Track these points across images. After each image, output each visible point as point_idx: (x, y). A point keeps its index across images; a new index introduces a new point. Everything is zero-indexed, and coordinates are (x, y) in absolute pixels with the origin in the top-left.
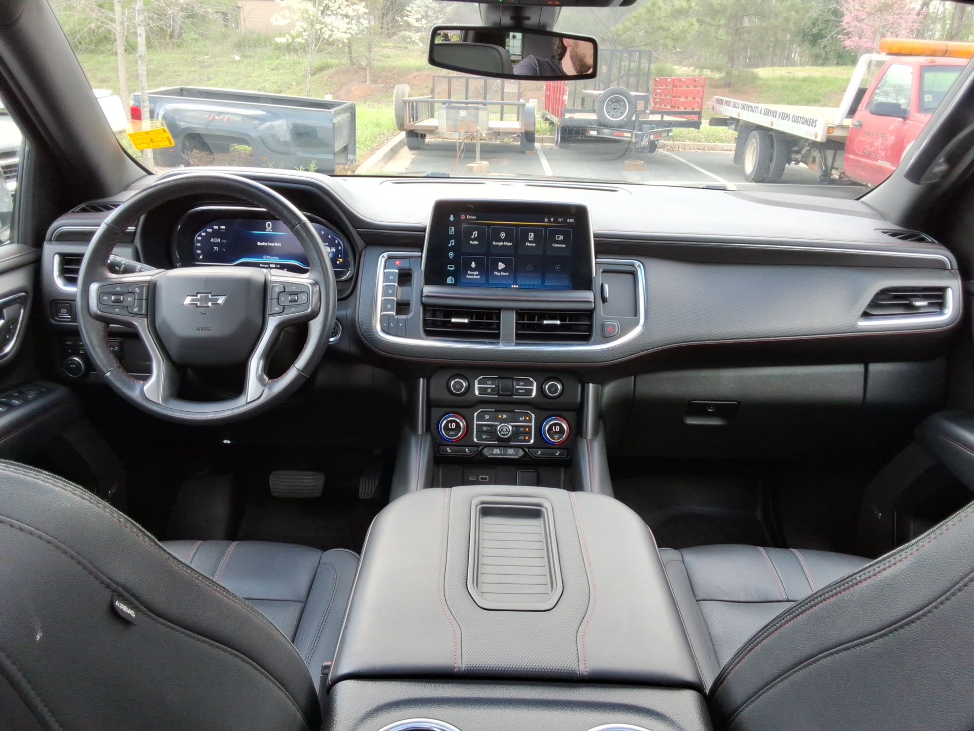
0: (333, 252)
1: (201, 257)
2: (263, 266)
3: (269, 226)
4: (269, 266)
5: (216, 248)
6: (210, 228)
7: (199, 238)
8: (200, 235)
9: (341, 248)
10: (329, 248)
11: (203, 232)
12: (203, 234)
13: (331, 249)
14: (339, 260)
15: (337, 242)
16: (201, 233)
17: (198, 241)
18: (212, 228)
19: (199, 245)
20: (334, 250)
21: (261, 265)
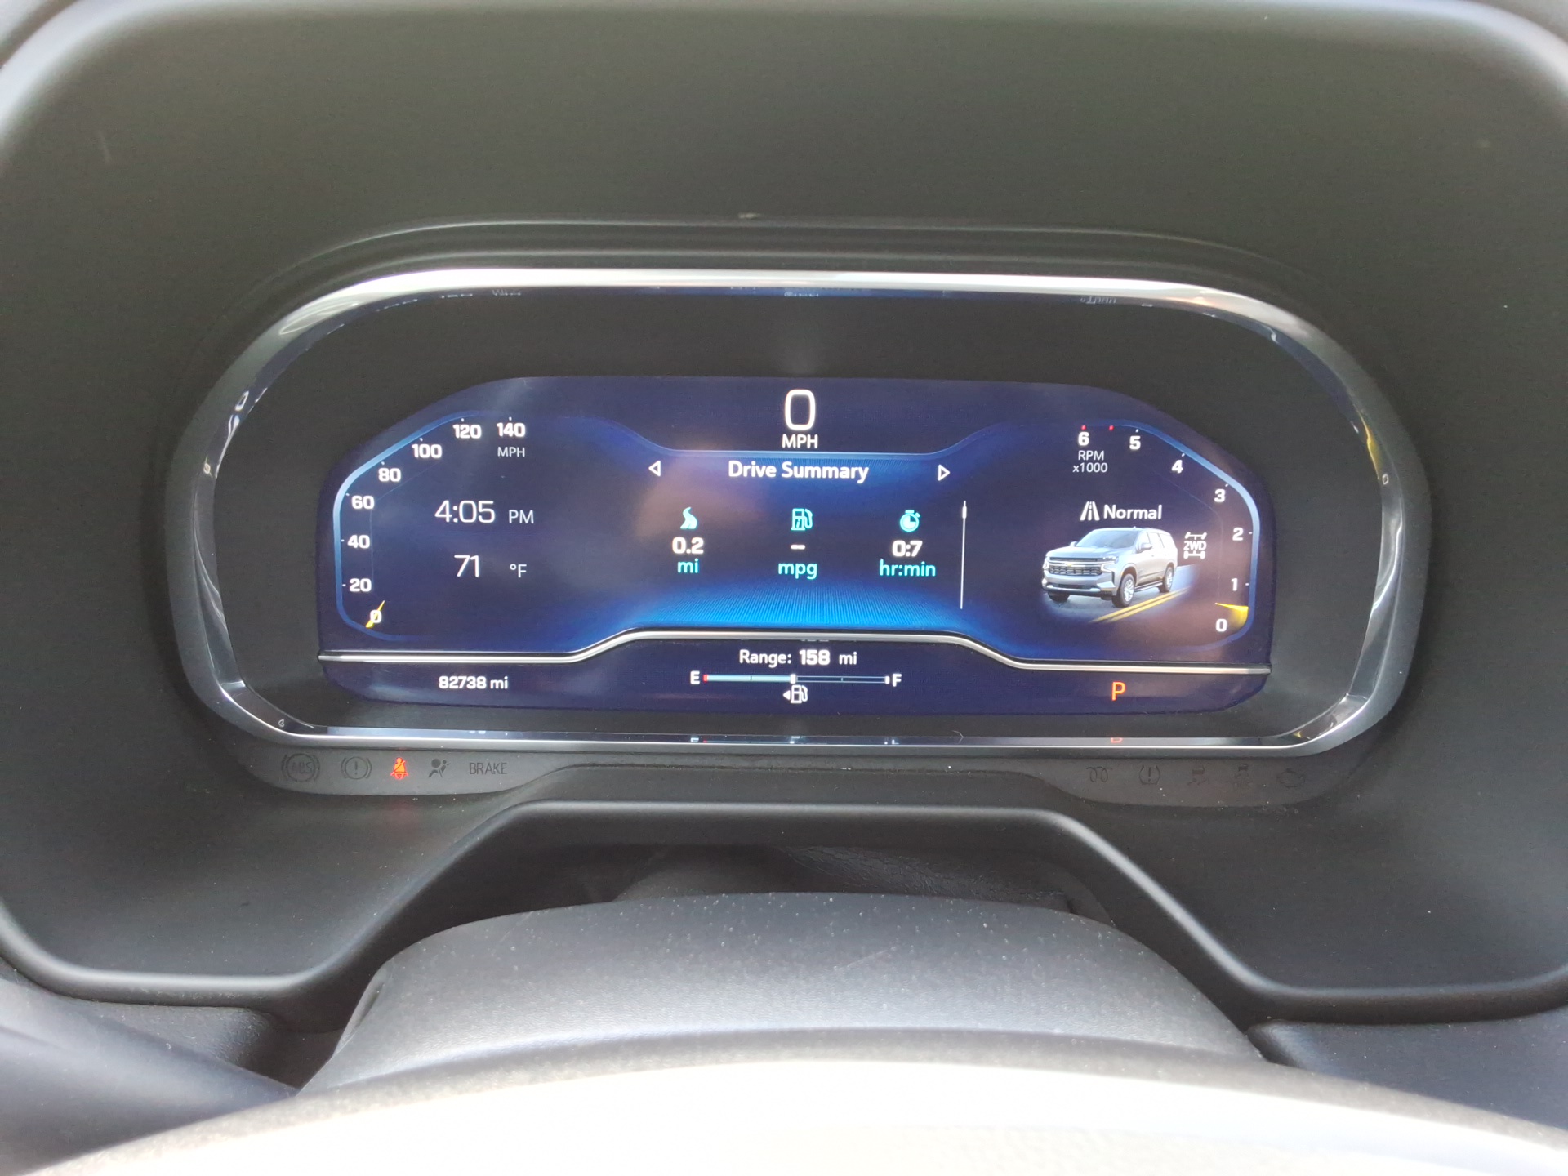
0: (1191, 561)
1: (376, 616)
2: (755, 659)
3: (800, 415)
4: (796, 658)
5: (470, 561)
6: (429, 440)
7: (362, 502)
8: (368, 484)
9: (1248, 538)
10: (1166, 537)
11: (390, 463)
12: (389, 475)
13: (1179, 541)
14: (1226, 614)
15: (1221, 496)
16: (373, 472)
17: (355, 521)
18: (444, 436)
19: (360, 542)
20: (1197, 545)
21: (744, 656)
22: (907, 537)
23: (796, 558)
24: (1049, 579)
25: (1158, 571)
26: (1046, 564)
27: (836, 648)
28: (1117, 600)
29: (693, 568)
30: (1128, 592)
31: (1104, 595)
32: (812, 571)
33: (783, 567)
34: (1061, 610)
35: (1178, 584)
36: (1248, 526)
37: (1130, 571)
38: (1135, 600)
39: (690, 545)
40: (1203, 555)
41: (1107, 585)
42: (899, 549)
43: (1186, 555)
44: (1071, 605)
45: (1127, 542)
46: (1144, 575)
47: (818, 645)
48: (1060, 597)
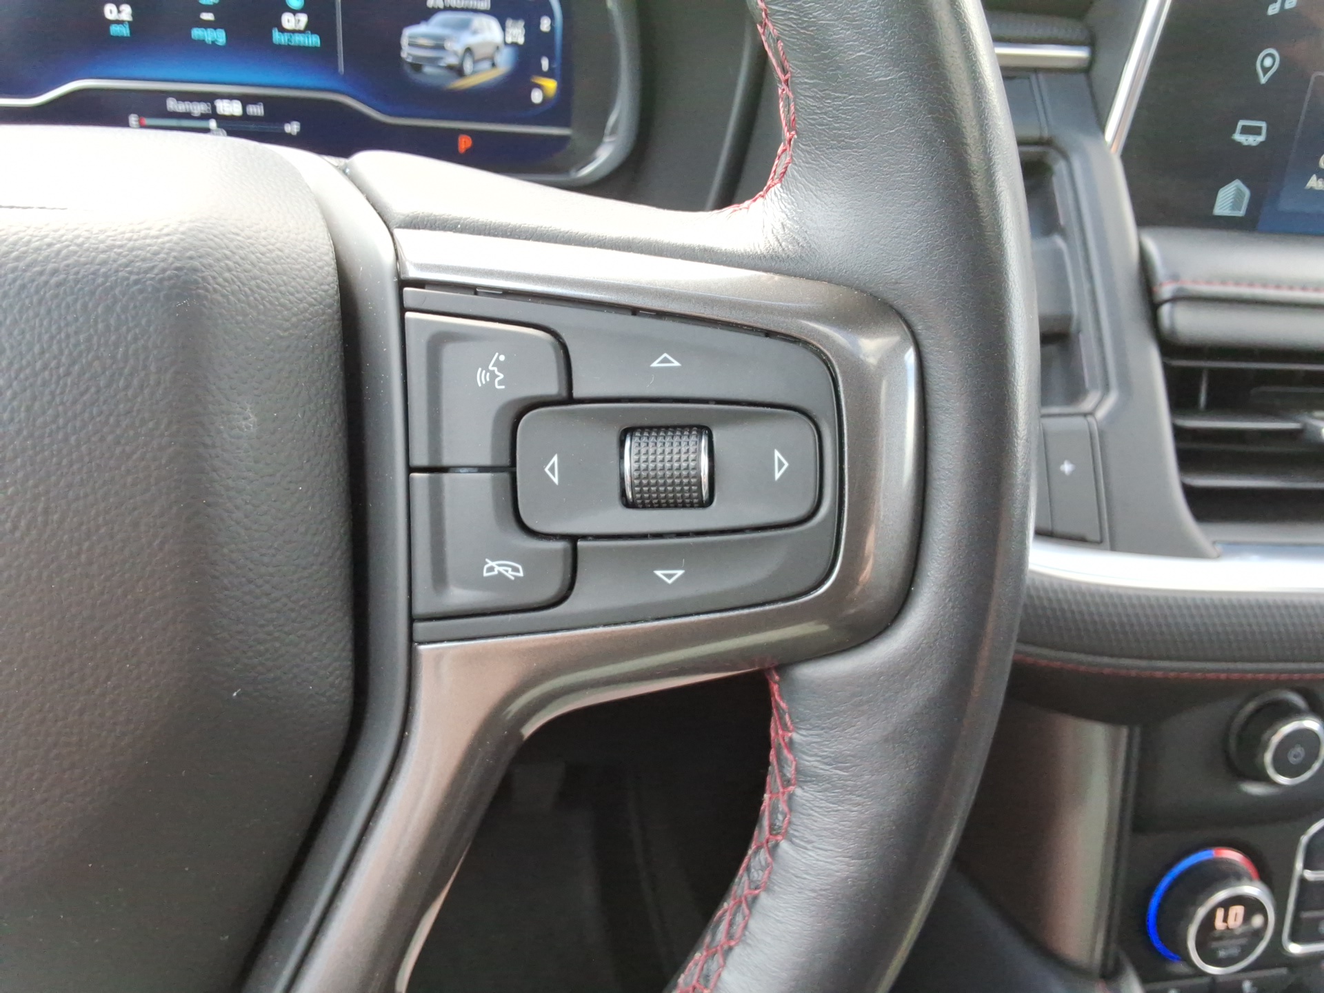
0: (514, 44)
2: (181, 107)
4: (214, 108)
9: (552, 26)
10: (494, 23)
13: (504, 28)
14: (539, 87)
20: (517, 33)
21: (172, 105)
22: (294, 12)
23: (206, 25)
24: (407, 53)
25: (488, 51)
26: (405, 41)
27: (246, 100)
28: (458, 71)
29: (124, 31)
30: (468, 66)
31: (450, 68)
32: (220, 37)
33: (197, 33)
34: (417, 77)
35: (505, 62)
36: (552, 17)
37: (468, 50)
38: (474, 73)
39: (119, 12)
40: (521, 40)
41: (453, 61)
42: (288, 21)
43: (509, 40)
44: (425, 74)
45: (464, 26)
46: (479, 53)
47: (231, 97)
48: (417, 67)
